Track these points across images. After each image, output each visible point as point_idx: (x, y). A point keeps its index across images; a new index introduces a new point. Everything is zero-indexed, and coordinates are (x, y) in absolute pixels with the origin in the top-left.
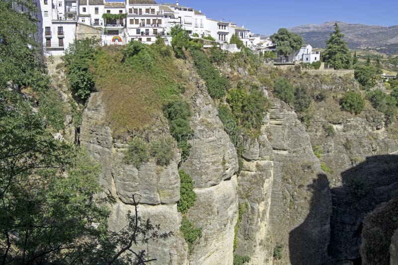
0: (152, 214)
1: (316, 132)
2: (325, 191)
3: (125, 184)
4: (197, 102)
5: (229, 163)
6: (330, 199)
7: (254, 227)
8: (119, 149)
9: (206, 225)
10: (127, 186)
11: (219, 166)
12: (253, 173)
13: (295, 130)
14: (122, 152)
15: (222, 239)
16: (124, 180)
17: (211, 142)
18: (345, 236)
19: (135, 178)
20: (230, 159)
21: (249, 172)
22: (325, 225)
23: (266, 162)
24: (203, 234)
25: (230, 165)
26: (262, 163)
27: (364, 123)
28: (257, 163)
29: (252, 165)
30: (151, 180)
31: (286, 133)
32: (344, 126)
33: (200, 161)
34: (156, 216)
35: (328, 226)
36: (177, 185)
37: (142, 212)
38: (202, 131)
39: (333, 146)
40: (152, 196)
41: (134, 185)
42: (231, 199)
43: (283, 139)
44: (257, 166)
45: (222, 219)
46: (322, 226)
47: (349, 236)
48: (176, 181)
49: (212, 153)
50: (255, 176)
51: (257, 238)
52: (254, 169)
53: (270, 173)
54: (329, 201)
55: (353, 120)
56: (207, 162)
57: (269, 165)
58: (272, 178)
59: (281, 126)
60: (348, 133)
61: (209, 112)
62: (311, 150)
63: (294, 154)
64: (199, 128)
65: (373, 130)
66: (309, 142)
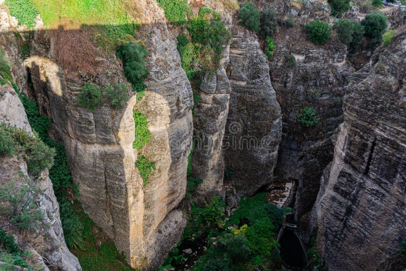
0: (109, 152)
1: (277, 62)
2: (277, 122)
3: (81, 127)
4: (153, 40)
5: (184, 103)
6: (281, 129)
7: (207, 155)
8: (72, 92)
9: (160, 159)
10: (83, 129)
11: (173, 106)
12: (209, 106)
13: (255, 61)
14: (76, 95)
15: (176, 169)
16: (80, 123)
17: (166, 83)
18: (291, 160)
19: (90, 122)
20: (184, 99)
21: (206, 105)
22: (273, 151)
23: (223, 95)
24: (157, 167)
25: (185, 104)
26: (219, 96)
27: (325, 55)
28: (214, 96)
29: (209, 98)
30: (107, 124)
31: (246, 64)
32: (306, 58)
33: (154, 103)
34: (112, 154)
35: (276, 152)
36: (131, 128)
37: (99, 151)
38: (157, 72)
39: (291, 77)
40: (109, 138)
41: (90, 128)
42: (185, 135)
43: (242, 70)
44: (214, 99)
45: (176, 153)
46: (270, 153)
47: (295, 160)
48: (130, 124)
49: (167, 94)
50: (211, 109)
51: (209, 164)
52: (211, 101)
53: (226, 106)
54: (280, 131)
55: (315, 52)
56: (162, 103)
57: (226, 97)
58: (227, 111)
59: (242, 56)
60: (308, 65)
61: (166, 49)
62: (269, 81)
63: (252, 86)
64: (154, 69)
65: (334, 62)
66: (268, 74)
